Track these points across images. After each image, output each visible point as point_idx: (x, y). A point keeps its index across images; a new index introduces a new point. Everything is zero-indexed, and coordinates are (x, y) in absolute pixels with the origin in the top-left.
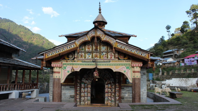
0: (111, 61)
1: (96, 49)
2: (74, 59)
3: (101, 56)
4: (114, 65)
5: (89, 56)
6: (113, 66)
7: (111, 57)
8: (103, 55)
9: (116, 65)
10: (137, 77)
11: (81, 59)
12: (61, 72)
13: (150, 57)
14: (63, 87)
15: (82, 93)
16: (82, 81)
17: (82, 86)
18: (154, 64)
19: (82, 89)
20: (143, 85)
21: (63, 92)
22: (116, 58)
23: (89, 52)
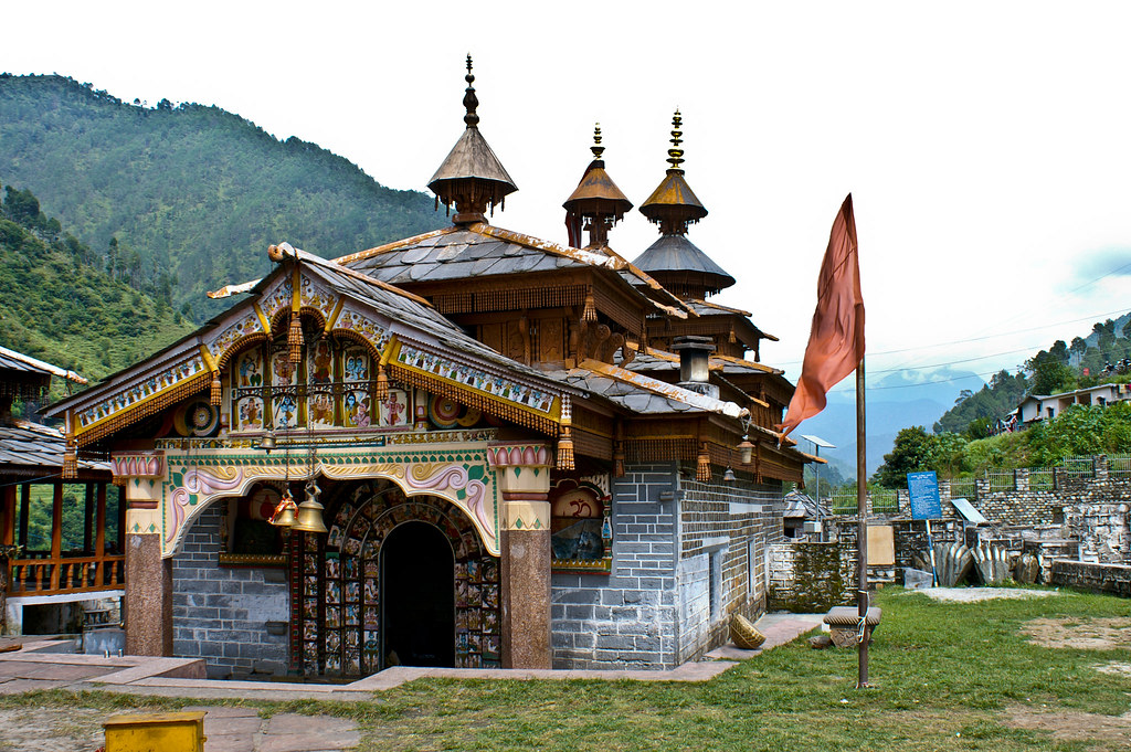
0: (393, 436)
1: (320, 377)
2: (215, 434)
3: (345, 411)
4: (407, 460)
5: (289, 417)
6: (404, 465)
7: (393, 418)
8: (356, 404)
9: (416, 460)
10: (519, 523)
11: (250, 430)
12: (160, 505)
13: (568, 412)
14: (232, 578)
15: (329, 611)
16: (330, 542)
17: (329, 573)
18: (702, 438)
19: (331, 585)
20: (655, 565)
21: (234, 607)
22: (417, 419)
23: (285, 394)
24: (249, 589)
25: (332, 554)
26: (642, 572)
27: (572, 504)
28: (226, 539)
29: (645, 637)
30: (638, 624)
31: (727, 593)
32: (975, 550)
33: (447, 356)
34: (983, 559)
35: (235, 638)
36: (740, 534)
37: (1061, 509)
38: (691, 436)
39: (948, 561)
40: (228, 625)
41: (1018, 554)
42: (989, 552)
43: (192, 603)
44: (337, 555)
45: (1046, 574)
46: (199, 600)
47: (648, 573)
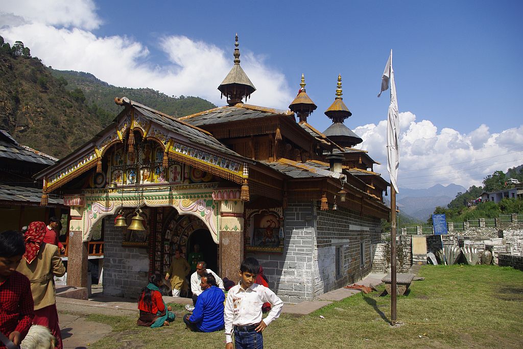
0: (175, 186)
1: (146, 160)
2: (104, 187)
3: (155, 176)
4: (180, 198)
5: (133, 178)
6: (178, 200)
7: (175, 178)
8: (160, 172)
9: (183, 197)
10: (227, 228)
12: (83, 218)
13: (247, 172)
14: (127, 252)
15: (165, 267)
16: (166, 237)
17: (166, 250)
18: (324, 190)
19: (166, 256)
20: (303, 250)
21: (128, 264)
22: (185, 178)
23: (132, 168)
24: (133, 257)
25: (167, 242)
26: (297, 254)
27: (267, 221)
28: (125, 235)
29: (298, 284)
30: (295, 278)
31: (347, 265)
32: (463, 248)
33: (193, 147)
34: (466, 252)
35: (127, 278)
36: (356, 239)
37: (502, 231)
38: (318, 189)
39: (450, 253)
40: (125, 272)
41: (483, 250)
42: (469, 249)
43: (112, 262)
44: (169, 243)
45: (496, 260)
46: (114, 261)
47: (300, 254)
